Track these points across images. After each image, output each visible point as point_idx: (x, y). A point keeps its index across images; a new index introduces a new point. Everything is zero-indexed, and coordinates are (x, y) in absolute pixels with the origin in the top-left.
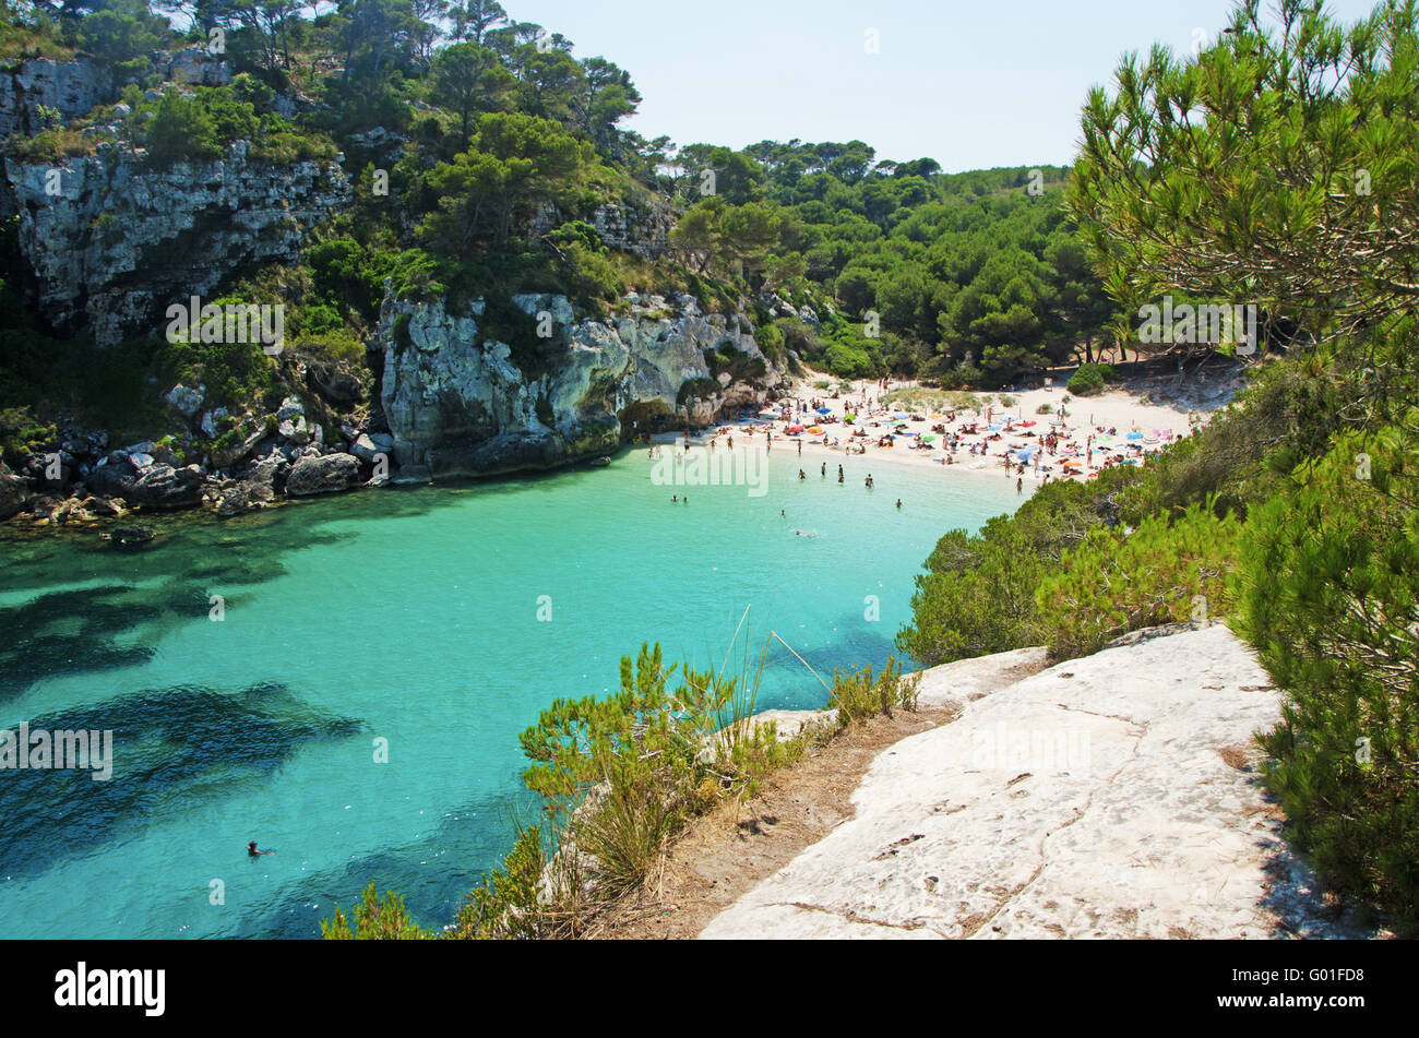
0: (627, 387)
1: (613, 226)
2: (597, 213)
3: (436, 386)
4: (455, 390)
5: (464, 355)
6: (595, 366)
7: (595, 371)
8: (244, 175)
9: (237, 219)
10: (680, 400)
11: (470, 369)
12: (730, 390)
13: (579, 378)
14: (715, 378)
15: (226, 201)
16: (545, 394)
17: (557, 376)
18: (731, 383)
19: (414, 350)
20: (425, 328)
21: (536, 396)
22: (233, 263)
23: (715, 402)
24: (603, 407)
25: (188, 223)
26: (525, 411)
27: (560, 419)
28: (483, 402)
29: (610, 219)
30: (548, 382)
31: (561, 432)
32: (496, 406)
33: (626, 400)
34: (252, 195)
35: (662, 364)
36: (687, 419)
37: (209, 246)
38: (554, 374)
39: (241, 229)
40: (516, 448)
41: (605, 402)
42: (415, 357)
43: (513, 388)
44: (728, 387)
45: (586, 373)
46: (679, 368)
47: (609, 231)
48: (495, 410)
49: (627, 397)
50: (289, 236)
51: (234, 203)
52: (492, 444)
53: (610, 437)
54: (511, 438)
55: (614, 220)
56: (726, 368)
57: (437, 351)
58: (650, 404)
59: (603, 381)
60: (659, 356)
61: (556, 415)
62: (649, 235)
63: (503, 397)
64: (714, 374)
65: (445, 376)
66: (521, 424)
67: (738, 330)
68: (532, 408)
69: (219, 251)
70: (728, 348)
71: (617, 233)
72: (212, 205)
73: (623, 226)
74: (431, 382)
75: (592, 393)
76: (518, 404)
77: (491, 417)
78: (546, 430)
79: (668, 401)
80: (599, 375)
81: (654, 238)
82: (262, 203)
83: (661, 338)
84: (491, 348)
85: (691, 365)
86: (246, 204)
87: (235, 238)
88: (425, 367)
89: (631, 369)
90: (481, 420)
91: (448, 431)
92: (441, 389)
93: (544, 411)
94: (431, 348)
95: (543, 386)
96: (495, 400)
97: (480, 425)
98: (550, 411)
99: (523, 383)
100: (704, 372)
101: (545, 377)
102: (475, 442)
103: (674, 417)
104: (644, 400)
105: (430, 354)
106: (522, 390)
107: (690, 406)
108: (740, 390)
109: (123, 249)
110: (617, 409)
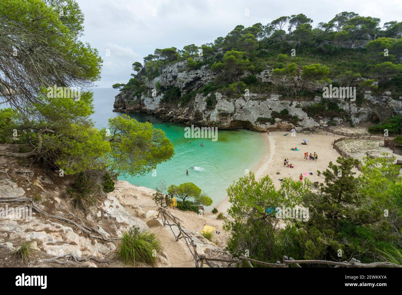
0: (236, 116)
7: (219, 110)
8: (203, 71)
9: (201, 79)
10: (255, 122)
12: (279, 123)
13: (216, 111)
14: (273, 119)
15: (199, 76)
18: (281, 121)
20: (197, 98)
22: (199, 86)
24: (227, 119)
25: (192, 80)
27: (211, 119)
34: (204, 74)
35: (253, 112)
37: (196, 84)
39: (202, 81)
46: (257, 114)
47: (264, 77)
49: (235, 118)
51: (201, 76)
55: (266, 74)
58: (244, 121)
59: (223, 113)
67: (294, 106)
69: (197, 84)
70: (284, 112)
71: (267, 77)
72: (196, 77)
79: (252, 122)
80: (221, 112)
82: (205, 76)
83: (253, 106)
85: (263, 114)
86: (203, 76)
87: (200, 82)
90: (201, 116)
93: (208, 117)
100: (269, 116)
104: (242, 120)
106: (206, 112)
107: (256, 124)
108: (285, 124)
109: (183, 84)
110: (231, 120)
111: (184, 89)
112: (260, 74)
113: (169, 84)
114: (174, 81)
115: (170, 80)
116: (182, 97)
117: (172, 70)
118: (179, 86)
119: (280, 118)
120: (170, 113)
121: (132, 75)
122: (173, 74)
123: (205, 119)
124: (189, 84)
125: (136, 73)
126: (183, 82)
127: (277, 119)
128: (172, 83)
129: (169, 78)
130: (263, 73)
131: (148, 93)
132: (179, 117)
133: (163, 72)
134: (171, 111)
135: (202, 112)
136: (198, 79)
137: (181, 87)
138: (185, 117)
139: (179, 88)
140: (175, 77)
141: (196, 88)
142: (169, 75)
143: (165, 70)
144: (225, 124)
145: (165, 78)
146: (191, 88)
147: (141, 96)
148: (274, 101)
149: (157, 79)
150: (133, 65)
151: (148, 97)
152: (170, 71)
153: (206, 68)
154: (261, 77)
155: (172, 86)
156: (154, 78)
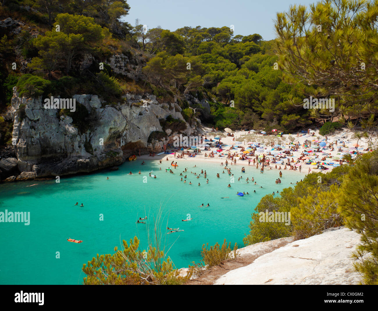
0: (126, 135)
1: (118, 65)
2: (111, 59)
3: (38, 136)
4: (47, 138)
5: (50, 122)
6: (111, 127)
7: (111, 129)
10: (149, 141)
11: (54, 128)
12: (171, 136)
13: (104, 132)
14: (164, 131)
16: (88, 139)
17: (94, 131)
18: (172, 133)
19: (27, 120)
20: (33, 109)
21: (85, 140)
23: (165, 142)
24: (115, 144)
26: (79, 147)
27: (95, 150)
28: (60, 143)
29: (117, 62)
30: (90, 134)
31: (96, 156)
32: (66, 145)
33: (125, 141)
35: (141, 125)
36: (152, 149)
38: (93, 130)
40: (75, 163)
41: (116, 143)
42: (28, 123)
43: (74, 136)
44: (170, 135)
45: (107, 130)
46: (148, 127)
47: (116, 67)
48: (65, 146)
49: (125, 140)
52: (64, 162)
53: (118, 158)
54: (73, 159)
55: (118, 62)
56: (169, 127)
57: (38, 120)
58: (136, 143)
59: (114, 133)
60: (139, 122)
61: (94, 149)
62: (134, 69)
63: (69, 141)
64: (164, 129)
65: (42, 131)
66: (78, 152)
67: (174, 110)
68: (82, 145)
70: (169, 118)
71: (120, 68)
73: (123, 65)
74: (36, 134)
75: (110, 138)
76: (76, 144)
77: (64, 150)
78: (89, 155)
79: (144, 142)
80: (113, 131)
81: (137, 70)
83: (141, 114)
84: (63, 119)
85: (154, 126)
88: (32, 127)
89: (127, 128)
90: (59, 151)
91: (44, 156)
92: (40, 137)
93: (88, 147)
94: (36, 119)
95: (88, 135)
96: (65, 142)
97: (59, 153)
98: (91, 147)
99: (79, 134)
100: (160, 129)
101: (88, 132)
102: (56, 161)
103: (146, 148)
104: (133, 141)
105: (35, 121)
110: (121, 146)
119: (170, 129)
127: (168, 131)
148: (156, 104)
154: (112, 67)
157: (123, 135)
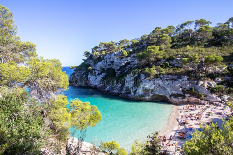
1: (177, 62)
7: (143, 87)
8: (132, 58)
9: (131, 64)
13: (140, 88)
14: (184, 94)
15: (129, 61)
18: (189, 97)
21: (136, 89)
22: (129, 69)
31: (135, 95)
35: (168, 89)
37: (127, 67)
46: (171, 90)
49: (154, 93)
50: (136, 65)
51: (131, 62)
53: (144, 98)
56: (187, 93)
58: (163, 96)
59: (145, 89)
60: (167, 87)
68: (133, 91)
69: (128, 67)
79: (168, 97)
83: (168, 84)
85: (175, 90)
86: (132, 62)
87: (130, 66)
98: (136, 92)
100: (180, 93)
104: (160, 95)
106: (133, 88)
107: (171, 98)
108: (193, 99)
109: (118, 67)
110: (152, 94)
111: (118, 70)
112: (173, 61)
113: (108, 67)
114: (111, 65)
115: (109, 64)
116: (117, 76)
117: (110, 57)
118: (115, 68)
119: (189, 94)
120: (108, 87)
121: (83, 60)
122: (111, 60)
123: (132, 93)
124: (122, 68)
125: (86, 58)
126: (118, 66)
127: (187, 95)
128: (110, 66)
129: (108, 63)
130: (175, 60)
131: (93, 72)
132: (114, 91)
133: (104, 59)
134: (109, 87)
135: (130, 88)
136: (128, 63)
137: (116, 69)
138: (119, 91)
139: (115, 69)
140: (112, 62)
141: (127, 70)
142: (108, 61)
143: (105, 57)
144: (147, 97)
145: (105, 63)
146: (124, 70)
147: (88, 75)
149: (100, 63)
150: (85, 53)
151: (93, 76)
152: (109, 57)
153: (134, 56)
154: (174, 64)
155: (110, 68)
156: (98, 62)
157: (154, 91)
